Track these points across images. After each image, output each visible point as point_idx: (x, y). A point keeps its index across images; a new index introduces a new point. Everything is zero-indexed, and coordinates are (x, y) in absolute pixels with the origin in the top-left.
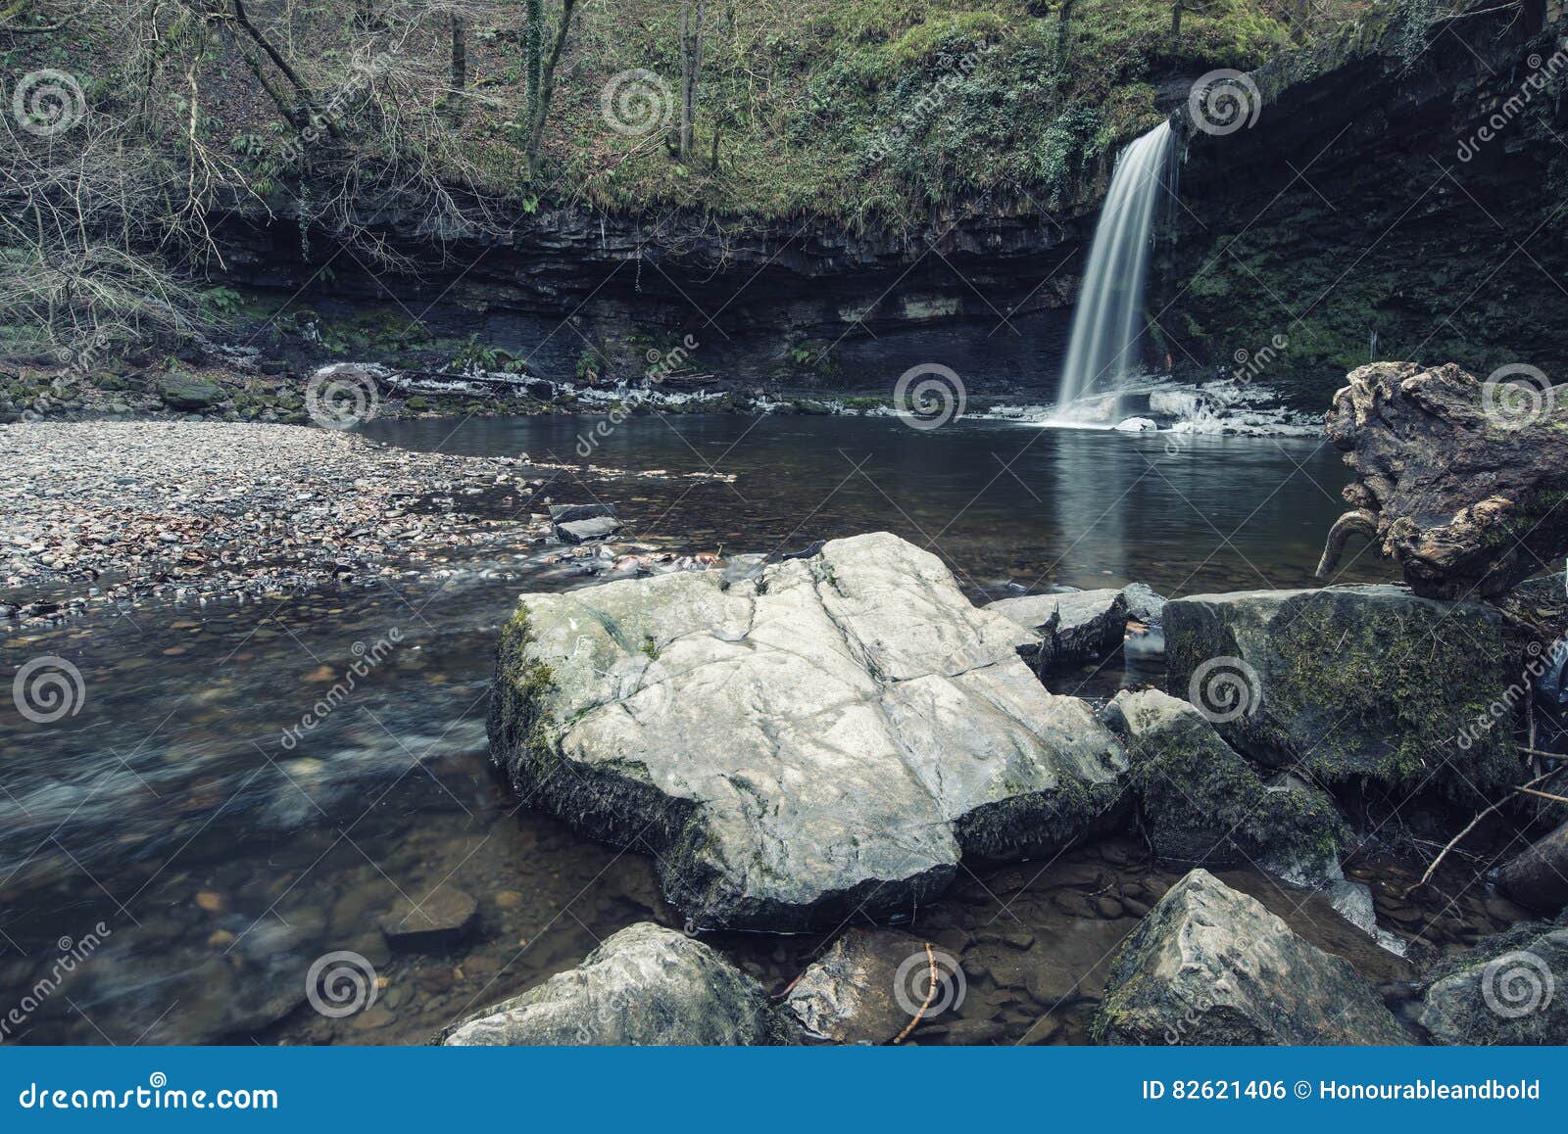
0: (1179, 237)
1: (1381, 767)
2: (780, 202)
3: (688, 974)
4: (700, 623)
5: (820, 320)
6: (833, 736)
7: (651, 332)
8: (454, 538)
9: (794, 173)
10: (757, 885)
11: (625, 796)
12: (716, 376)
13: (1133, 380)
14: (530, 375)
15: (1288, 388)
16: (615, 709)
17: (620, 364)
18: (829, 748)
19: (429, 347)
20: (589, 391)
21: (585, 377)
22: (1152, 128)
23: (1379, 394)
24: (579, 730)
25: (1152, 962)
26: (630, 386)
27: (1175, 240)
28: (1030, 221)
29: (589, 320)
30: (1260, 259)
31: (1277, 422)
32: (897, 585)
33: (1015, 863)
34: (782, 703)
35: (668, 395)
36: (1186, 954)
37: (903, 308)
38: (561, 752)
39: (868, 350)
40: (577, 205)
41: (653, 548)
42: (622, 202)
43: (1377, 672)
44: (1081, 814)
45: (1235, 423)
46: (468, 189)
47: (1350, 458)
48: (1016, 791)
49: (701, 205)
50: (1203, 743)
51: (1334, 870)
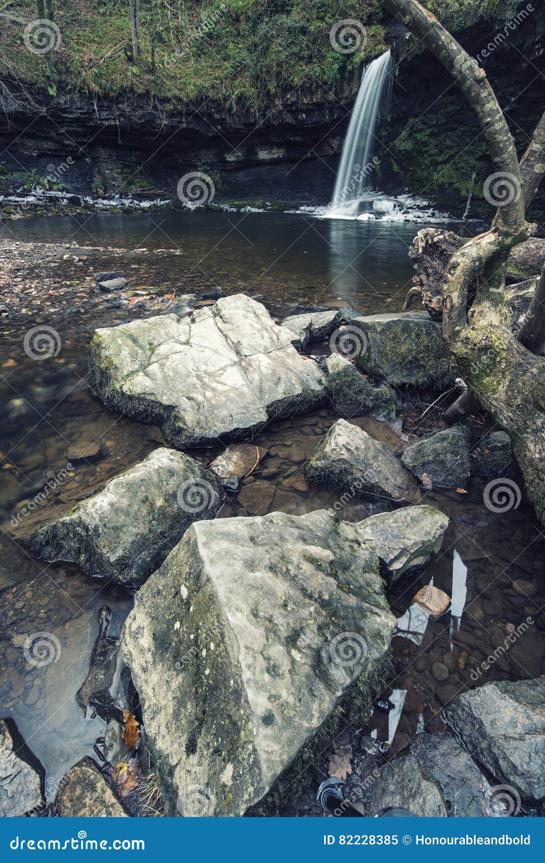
0: (391, 118)
1: (413, 380)
2: (191, 91)
3: (178, 461)
4: (170, 337)
5: (215, 160)
6: (223, 379)
7: (128, 167)
8: (51, 292)
9: (196, 73)
10: (198, 432)
11: (149, 405)
12: (165, 191)
13: (366, 193)
14: (68, 192)
15: (434, 200)
16: (141, 373)
17: (114, 185)
18: (221, 383)
19: (9, 177)
20: (100, 200)
21: (97, 193)
22: (382, 54)
23: (427, 241)
24: (128, 383)
25: (324, 447)
26: (121, 197)
27: (389, 120)
28: (319, 106)
29: (95, 160)
30: (428, 131)
31: (428, 216)
32: (247, 317)
33: (288, 419)
34: (203, 368)
35: (141, 202)
36: (333, 445)
37: (257, 154)
38: (122, 391)
39: (241, 176)
40: (79, 91)
41: (144, 293)
42: (105, 89)
43: (414, 348)
44: (311, 401)
45: (410, 217)
46: (14, 80)
47: (416, 266)
48: (287, 395)
49: (148, 92)
50: (353, 375)
51: (393, 415)
